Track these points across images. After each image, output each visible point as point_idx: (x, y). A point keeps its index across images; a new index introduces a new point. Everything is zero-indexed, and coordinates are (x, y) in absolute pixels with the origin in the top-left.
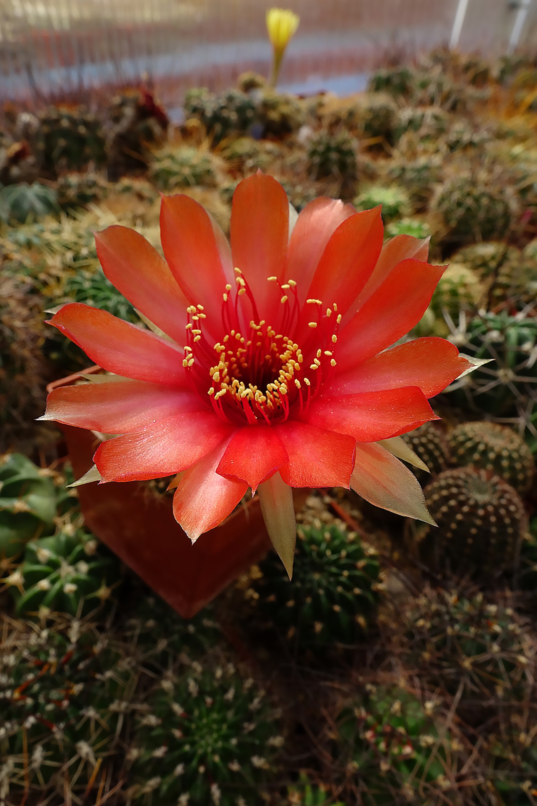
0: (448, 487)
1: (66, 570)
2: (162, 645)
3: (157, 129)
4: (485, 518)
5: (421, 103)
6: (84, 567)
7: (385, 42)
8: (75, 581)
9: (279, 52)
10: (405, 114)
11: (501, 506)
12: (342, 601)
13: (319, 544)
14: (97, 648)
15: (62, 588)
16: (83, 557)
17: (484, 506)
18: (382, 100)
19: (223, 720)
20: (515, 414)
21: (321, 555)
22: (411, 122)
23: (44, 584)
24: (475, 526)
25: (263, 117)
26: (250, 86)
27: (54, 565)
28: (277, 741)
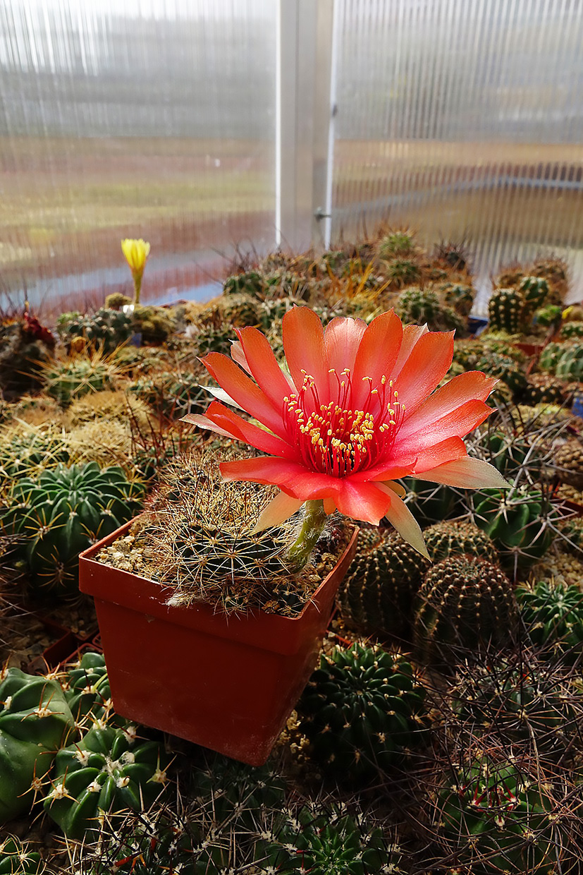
0: (441, 576)
1: (111, 766)
2: (239, 808)
3: (43, 350)
4: (482, 589)
5: (277, 295)
6: (130, 757)
7: (231, 253)
8: (125, 773)
9: (138, 273)
10: (266, 306)
11: (491, 577)
12: (394, 704)
13: (351, 664)
14: (179, 828)
15: (114, 783)
16: (125, 746)
17: (478, 580)
18: (241, 298)
19: (339, 843)
20: (463, 511)
21: (356, 672)
22: (273, 311)
23: (95, 786)
24: (477, 600)
25: (138, 328)
26: (118, 304)
27: (97, 764)
28: (395, 848)
